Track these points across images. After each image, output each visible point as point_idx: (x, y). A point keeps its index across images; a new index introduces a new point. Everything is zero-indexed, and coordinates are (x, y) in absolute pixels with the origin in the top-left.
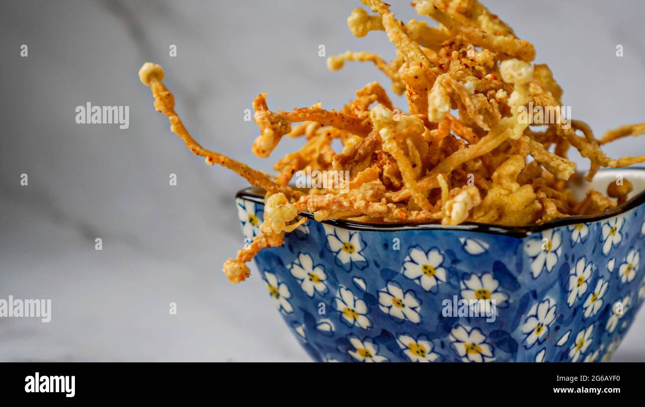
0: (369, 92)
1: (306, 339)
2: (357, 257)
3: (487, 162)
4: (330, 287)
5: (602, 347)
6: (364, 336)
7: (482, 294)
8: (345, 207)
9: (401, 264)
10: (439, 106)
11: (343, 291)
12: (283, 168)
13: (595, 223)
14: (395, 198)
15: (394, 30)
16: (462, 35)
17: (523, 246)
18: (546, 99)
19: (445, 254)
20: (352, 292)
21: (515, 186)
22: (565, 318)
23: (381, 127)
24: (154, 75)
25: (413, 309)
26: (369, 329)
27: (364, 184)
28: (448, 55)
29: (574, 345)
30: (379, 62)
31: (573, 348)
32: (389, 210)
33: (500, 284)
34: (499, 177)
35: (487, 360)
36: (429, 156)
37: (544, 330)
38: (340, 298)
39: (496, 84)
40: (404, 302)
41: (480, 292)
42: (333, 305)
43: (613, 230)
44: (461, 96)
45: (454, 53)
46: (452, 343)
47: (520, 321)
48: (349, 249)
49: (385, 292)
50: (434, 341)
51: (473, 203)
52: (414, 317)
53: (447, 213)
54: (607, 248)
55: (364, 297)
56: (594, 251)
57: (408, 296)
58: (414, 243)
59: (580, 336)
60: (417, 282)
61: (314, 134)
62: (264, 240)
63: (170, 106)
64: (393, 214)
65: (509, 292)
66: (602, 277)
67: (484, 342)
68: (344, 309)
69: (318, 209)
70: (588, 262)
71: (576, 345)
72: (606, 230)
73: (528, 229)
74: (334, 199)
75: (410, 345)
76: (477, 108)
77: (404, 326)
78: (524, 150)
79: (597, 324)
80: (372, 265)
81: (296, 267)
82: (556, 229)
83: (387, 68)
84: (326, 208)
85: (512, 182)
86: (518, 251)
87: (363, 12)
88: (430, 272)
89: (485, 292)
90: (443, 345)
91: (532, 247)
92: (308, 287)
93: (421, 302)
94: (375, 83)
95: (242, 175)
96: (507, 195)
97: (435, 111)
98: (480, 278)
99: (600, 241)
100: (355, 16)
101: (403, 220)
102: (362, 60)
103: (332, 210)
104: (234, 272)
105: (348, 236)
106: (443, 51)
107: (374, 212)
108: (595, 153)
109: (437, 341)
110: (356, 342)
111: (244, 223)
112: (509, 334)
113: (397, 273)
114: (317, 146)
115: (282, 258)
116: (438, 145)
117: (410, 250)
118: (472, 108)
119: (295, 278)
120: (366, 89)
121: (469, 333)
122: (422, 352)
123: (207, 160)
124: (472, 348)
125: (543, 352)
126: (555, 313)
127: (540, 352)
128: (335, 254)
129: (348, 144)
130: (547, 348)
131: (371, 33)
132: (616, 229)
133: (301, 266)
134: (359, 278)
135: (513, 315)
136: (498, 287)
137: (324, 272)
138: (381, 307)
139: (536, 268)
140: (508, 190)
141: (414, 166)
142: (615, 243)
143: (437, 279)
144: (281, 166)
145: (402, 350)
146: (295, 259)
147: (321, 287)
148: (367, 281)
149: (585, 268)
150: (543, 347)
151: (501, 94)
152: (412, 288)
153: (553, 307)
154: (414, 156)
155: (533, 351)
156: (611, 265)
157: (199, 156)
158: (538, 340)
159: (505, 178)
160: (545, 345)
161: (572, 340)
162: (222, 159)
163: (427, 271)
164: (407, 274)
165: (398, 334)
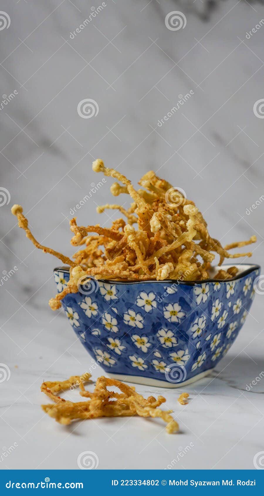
0: (118, 222)
1: (85, 340)
2: (114, 297)
3: (174, 256)
4: (99, 313)
5: (224, 345)
6: (115, 336)
7: (174, 313)
8: (109, 273)
9: (135, 300)
10: (156, 225)
11: (106, 314)
12: (77, 257)
13: (223, 283)
14: (133, 269)
15: (133, 192)
16: (163, 197)
17: (193, 290)
18: (201, 227)
19: (156, 294)
20: (111, 315)
21: (189, 264)
22: (210, 327)
23: (129, 234)
24: (19, 210)
25: (140, 321)
26: (118, 333)
27: (117, 263)
28: (157, 205)
29: (212, 341)
30: (121, 209)
31: (212, 343)
32: (130, 275)
33: (182, 308)
34: (182, 259)
35: (174, 345)
36: (149, 249)
37: (201, 331)
38: (104, 318)
39: (179, 219)
40: (136, 318)
41: (172, 312)
42: (100, 321)
43: (231, 288)
44: (166, 221)
45: (160, 204)
46: (158, 337)
47: (190, 325)
48: (110, 293)
49: (127, 314)
50: (149, 337)
51: (170, 270)
52: (140, 326)
53: (159, 274)
54: (228, 296)
55: (116, 317)
56: (223, 296)
57: (138, 315)
58: (142, 290)
59: (215, 337)
60: (143, 308)
61: (89, 243)
62: (69, 289)
63: (26, 225)
64: (132, 276)
65: (186, 312)
66: (226, 309)
67: (173, 336)
68: (106, 323)
69: (96, 274)
70: (220, 301)
71: (213, 342)
72: (228, 287)
73: (195, 282)
74: (104, 269)
75: (138, 339)
76: (173, 227)
77: (135, 330)
78: (193, 248)
79: (223, 332)
80: (121, 301)
81: (83, 303)
82: (207, 283)
83: (125, 212)
84: (101, 274)
85: (187, 262)
86: (191, 292)
87: (118, 184)
88: (149, 303)
89: (175, 312)
90: (153, 339)
91: (197, 291)
92: (88, 313)
93: (144, 318)
94: (121, 219)
95: (60, 258)
96: (185, 268)
97: (154, 227)
98: (173, 305)
99: (226, 292)
100: (114, 186)
101: (137, 279)
102: (114, 208)
103: (103, 274)
104: (54, 305)
105: (110, 287)
106: (154, 204)
107: (124, 275)
108: (223, 252)
109: (151, 337)
110: (111, 340)
111: (57, 283)
112: (185, 332)
113: (133, 304)
114: (93, 248)
115: (76, 299)
116: (154, 244)
117: (140, 293)
118: (171, 227)
119: (82, 309)
120: (117, 221)
121: (166, 332)
122: (143, 342)
123: (43, 251)
124: (167, 340)
125: (200, 342)
126: (205, 324)
127: (198, 342)
128: (103, 296)
129: (110, 245)
130: (201, 340)
131: (121, 195)
132: (232, 287)
133: (85, 303)
134: (114, 307)
135: (187, 323)
136: (181, 310)
137: (97, 305)
138: (124, 321)
139: (199, 300)
140: (185, 265)
141: (143, 254)
142: (232, 294)
143: (152, 306)
144: (76, 256)
145: (133, 342)
146: (83, 299)
147: (95, 313)
148: (118, 308)
149: (219, 304)
150: (199, 340)
151: (182, 223)
152: (140, 311)
153: (205, 320)
154: (143, 249)
155: (195, 341)
156: (230, 304)
157: (39, 249)
158: (198, 336)
159: (184, 260)
160: (201, 339)
161: (212, 339)
162: (50, 251)
163: (147, 303)
164: (138, 304)
165: (132, 335)
